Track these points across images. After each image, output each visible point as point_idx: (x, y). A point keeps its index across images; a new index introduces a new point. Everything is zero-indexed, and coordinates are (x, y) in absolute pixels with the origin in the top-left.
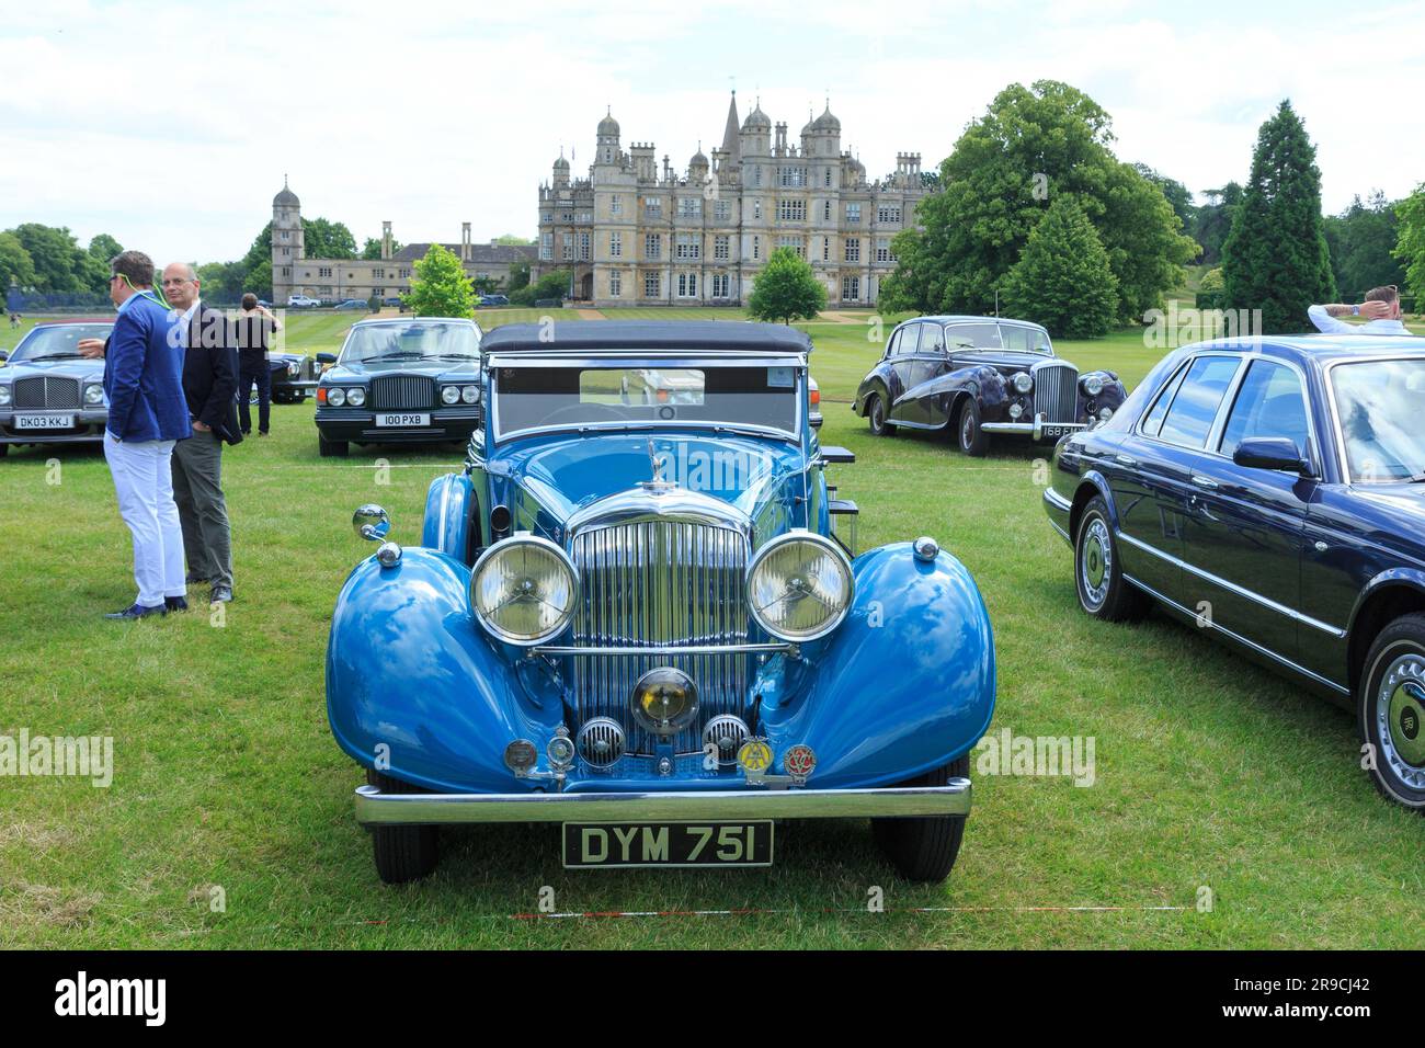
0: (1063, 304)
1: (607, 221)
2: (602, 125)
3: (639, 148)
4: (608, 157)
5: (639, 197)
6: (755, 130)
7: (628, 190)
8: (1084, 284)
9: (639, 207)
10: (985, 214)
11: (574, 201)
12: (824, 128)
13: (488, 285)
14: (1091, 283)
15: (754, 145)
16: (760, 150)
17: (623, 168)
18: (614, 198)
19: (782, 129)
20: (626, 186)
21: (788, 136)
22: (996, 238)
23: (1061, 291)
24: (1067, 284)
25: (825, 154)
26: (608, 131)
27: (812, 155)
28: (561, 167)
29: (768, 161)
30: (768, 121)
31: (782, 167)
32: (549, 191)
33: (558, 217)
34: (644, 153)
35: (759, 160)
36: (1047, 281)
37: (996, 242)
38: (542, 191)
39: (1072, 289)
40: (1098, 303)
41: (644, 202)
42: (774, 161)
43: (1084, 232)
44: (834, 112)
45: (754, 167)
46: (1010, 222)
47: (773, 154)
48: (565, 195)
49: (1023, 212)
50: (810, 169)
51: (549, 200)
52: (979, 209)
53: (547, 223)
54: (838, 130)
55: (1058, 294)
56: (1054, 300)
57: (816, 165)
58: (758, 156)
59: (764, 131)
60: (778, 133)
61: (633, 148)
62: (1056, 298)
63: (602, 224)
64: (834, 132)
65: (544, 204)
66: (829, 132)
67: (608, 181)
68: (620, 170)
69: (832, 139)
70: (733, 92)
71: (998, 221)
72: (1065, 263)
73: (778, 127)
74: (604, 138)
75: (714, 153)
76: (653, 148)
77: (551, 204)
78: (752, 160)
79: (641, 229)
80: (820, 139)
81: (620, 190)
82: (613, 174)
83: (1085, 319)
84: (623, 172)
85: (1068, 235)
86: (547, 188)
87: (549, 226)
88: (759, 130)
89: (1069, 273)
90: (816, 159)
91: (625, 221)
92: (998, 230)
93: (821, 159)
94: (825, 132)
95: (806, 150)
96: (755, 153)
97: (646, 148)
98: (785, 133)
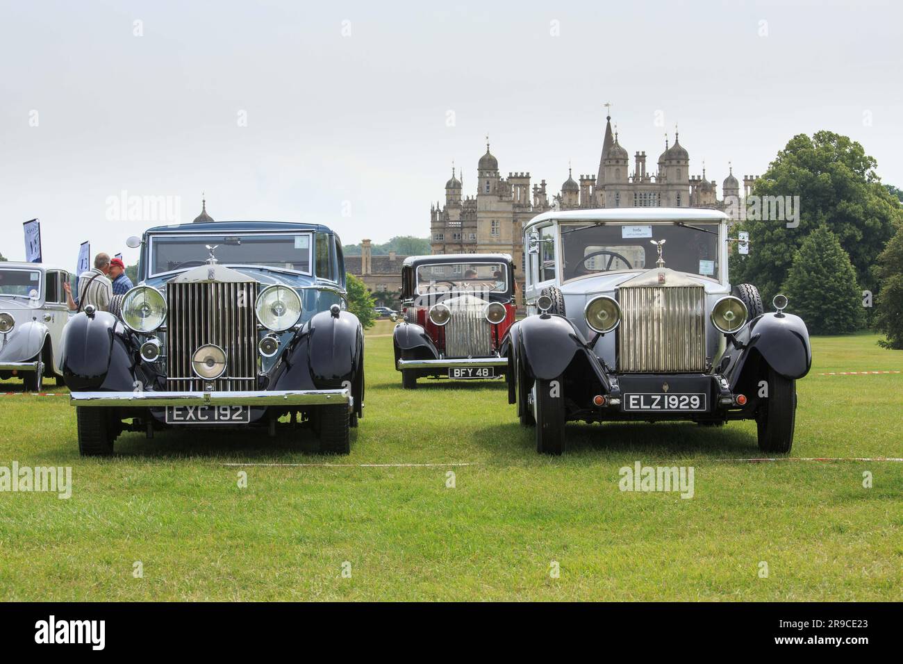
0: (818, 308)
1: (487, 242)
2: (482, 161)
3: (516, 177)
4: (488, 188)
5: (515, 221)
6: (613, 162)
7: (505, 215)
8: (832, 294)
9: (516, 229)
10: (770, 240)
11: (462, 222)
12: (675, 157)
13: (387, 297)
14: (839, 292)
15: (613, 175)
16: (618, 178)
17: (501, 196)
18: (493, 222)
19: (641, 158)
20: (504, 212)
21: (646, 164)
22: (778, 259)
23: (816, 299)
24: (820, 293)
25: (676, 181)
26: (488, 165)
27: (664, 182)
28: (454, 187)
29: (626, 187)
30: (624, 154)
31: (638, 194)
32: (440, 213)
33: (448, 236)
34: (522, 180)
35: (618, 187)
36: (805, 292)
37: (778, 263)
38: (434, 213)
39: (824, 298)
40: (846, 307)
41: (520, 225)
42: (631, 188)
43: (834, 254)
44: (683, 145)
45: (614, 193)
46: (789, 247)
47: (631, 181)
48: (455, 214)
49: (799, 240)
50: (663, 194)
51: (440, 221)
52: (765, 237)
53: (438, 241)
54: (687, 159)
55: (813, 302)
56: (811, 306)
57: (667, 191)
58: (616, 184)
59: (621, 162)
60: (637, 161)
61: (510, 177)
62: (811, 304)
63: (484, 245)
64: (682, 162)
65: (436, 224)
66: (678, 162)
67: (488, 208)
68: (498, 198)
69: (681, 168)
70: (609, 118)
71: (778, 247)
72: (818, 278)
73: (637, 156)
74: (484, 172)
75: (582, 180)
76: (528, 177)
77: (440, 224)
78: (612, 187)
79: (517, 248)
80: (670, 168)
81: (499, 215)
82: (492, 203)
83: (835, 320)
84: (501, 201)
85: (821, 258)
86: (438, 210)
87: (440, 244)
88: (617, 162)
89: (822, 286)
90: (668, 185)
91: (503, 242)
92: (780, 253)
93: (672, 185)
94: (674, 162)
95: (659, 178)
96: (614, 182)
97: (522, 177)
98: (644, 162)
